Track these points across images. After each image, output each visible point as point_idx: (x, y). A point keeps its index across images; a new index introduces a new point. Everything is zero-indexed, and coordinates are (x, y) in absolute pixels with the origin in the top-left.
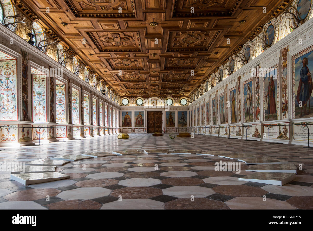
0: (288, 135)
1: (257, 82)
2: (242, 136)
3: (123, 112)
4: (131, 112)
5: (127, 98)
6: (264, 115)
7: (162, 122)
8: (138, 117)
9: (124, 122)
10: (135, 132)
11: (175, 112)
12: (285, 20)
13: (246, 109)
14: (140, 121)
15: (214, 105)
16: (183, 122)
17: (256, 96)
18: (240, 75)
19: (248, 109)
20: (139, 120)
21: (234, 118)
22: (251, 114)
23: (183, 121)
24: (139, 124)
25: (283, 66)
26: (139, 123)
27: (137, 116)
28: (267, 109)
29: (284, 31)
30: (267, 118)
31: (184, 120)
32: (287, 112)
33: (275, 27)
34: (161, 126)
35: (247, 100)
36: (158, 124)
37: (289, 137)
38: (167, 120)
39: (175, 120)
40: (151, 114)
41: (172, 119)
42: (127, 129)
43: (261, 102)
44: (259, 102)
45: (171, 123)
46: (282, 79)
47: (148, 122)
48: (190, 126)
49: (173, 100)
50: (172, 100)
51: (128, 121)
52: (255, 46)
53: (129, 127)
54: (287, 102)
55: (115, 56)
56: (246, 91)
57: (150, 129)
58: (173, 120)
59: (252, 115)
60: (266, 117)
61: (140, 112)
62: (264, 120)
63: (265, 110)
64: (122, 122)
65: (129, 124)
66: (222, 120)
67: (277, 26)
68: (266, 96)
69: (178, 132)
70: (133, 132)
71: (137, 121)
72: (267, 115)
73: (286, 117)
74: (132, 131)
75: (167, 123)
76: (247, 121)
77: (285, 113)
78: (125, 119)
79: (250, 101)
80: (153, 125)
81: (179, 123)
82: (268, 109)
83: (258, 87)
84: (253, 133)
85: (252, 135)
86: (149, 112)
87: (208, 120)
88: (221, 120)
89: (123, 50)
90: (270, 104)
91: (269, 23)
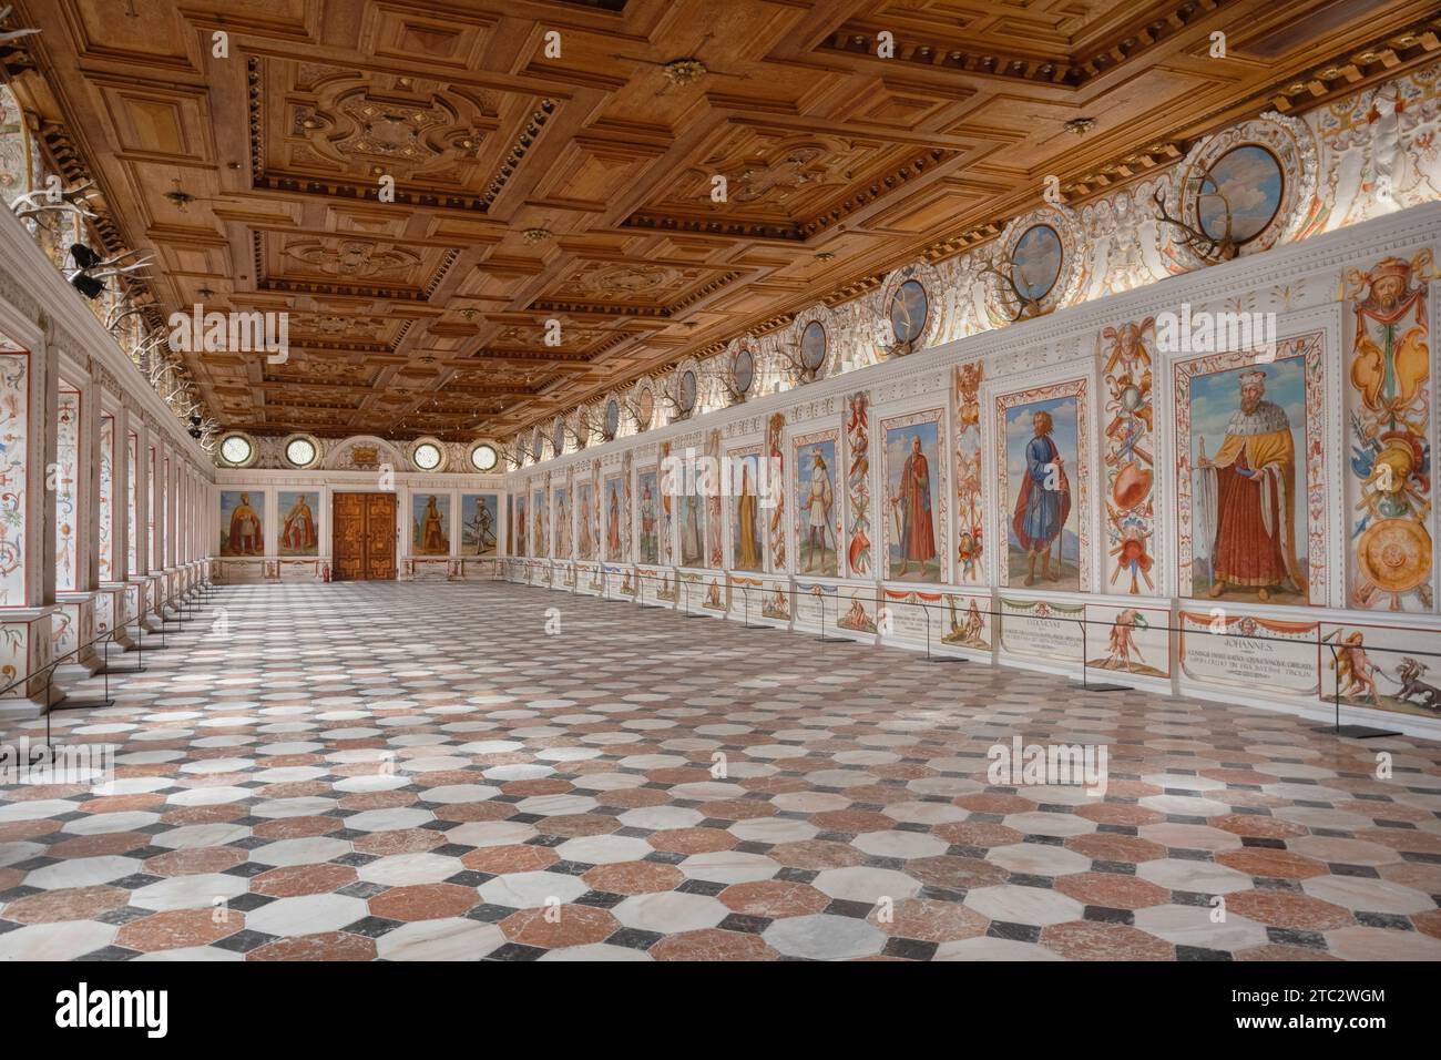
0: (986, 634)
1: (855, 449)
2: (789, 618)
3: (227, 492)
4: (262, 494)
5: (246, 436)
6: (884, 558)
7: (394, 537)
8: (295, 512)
9: (228, 533)
10: (278, 577)
11: (449, 496)
12: (969, 281)
13: (809, 528)
14: (303, 533)
15: (647, 490)
16: (482, 537)
17: (852, 492)
18: (781, 411)
19: (818, 530)
20: (297, 529)
21: (747, 550)
22: (829, 550)
23: (481, 531)
24: (297, 544)
25: (964, 420)
26: (300, 537)
27: (290, 510)
28: (896, 541)
29: (966, 315)
30: (898, 571)
31: (486, 530)
32: (976, 562)
33: (931, 293)
34: (388, 553)
35: (813, 499)
36: (380, 545)
37: (989, 642)
38: (416, 528)
39: (448, 529)
40: (350, 502)
41: (437, 523)
42: (242, 563)
43: (875, 513)
44: (866, 515)
45: (432, 538)
46: (957, 457)
47: (337, 535)
48: (509, 551)
49: (442, 450)
50: (438, 449)
51: (248, 529)
52: (847, 330)
53: (253, 555)
54: (977, 533)
55: (315, 306)
56: (809, 468)
57: (344, 564)
58: (443, 530)
59: (834, 552)
60: (893, 568)
61: (303, 496)
62: (887, 577)
63: (890, 545)
64: (222, 533)
65: (255, 544)
66: (688, 553)
67: (937, 291)
68: (894, 501)
69: (463, 575)
70: (271, 576)
71: (291, 532)
72: (897, 561)
73: (974, 578)
74: (267, 574)
75: (417, 542)
76: (810, 569)
77: (969, 565)
78: (237, 525)
79: (824, 504)
80: (356, 546)
81: (468, 540)
82: (902, 544)
83: (861, 465)
84: (842, 615)
85: (839, 621)
86: (341, 494)
87: (614, 540)
88: (684, 551)
89: (355, 290)
90: (911, 528)
91: (904, 274)
